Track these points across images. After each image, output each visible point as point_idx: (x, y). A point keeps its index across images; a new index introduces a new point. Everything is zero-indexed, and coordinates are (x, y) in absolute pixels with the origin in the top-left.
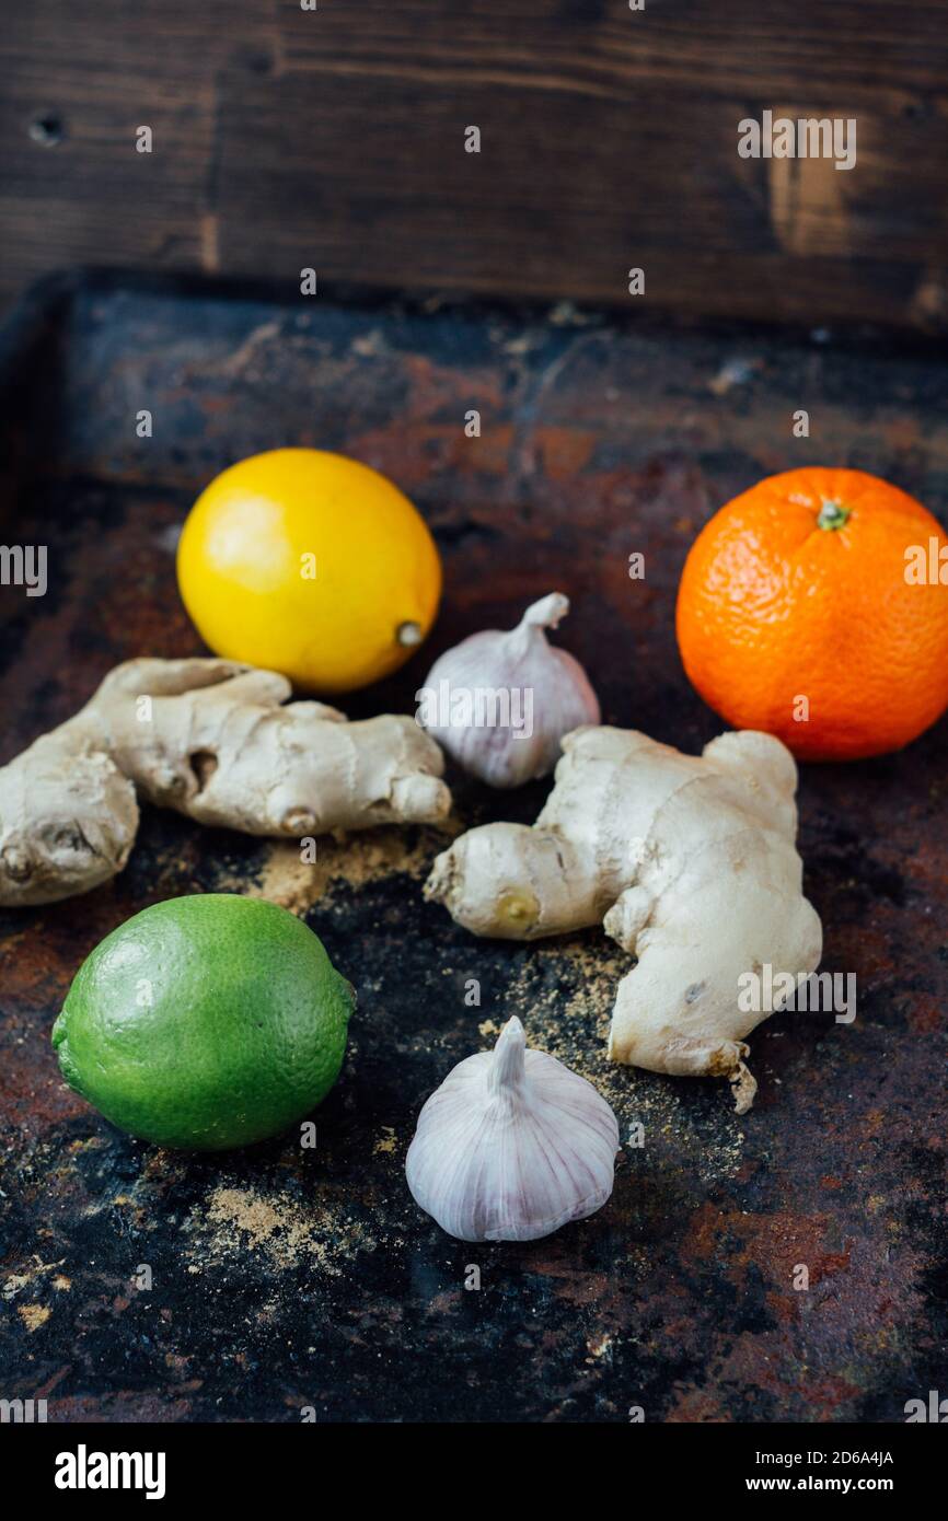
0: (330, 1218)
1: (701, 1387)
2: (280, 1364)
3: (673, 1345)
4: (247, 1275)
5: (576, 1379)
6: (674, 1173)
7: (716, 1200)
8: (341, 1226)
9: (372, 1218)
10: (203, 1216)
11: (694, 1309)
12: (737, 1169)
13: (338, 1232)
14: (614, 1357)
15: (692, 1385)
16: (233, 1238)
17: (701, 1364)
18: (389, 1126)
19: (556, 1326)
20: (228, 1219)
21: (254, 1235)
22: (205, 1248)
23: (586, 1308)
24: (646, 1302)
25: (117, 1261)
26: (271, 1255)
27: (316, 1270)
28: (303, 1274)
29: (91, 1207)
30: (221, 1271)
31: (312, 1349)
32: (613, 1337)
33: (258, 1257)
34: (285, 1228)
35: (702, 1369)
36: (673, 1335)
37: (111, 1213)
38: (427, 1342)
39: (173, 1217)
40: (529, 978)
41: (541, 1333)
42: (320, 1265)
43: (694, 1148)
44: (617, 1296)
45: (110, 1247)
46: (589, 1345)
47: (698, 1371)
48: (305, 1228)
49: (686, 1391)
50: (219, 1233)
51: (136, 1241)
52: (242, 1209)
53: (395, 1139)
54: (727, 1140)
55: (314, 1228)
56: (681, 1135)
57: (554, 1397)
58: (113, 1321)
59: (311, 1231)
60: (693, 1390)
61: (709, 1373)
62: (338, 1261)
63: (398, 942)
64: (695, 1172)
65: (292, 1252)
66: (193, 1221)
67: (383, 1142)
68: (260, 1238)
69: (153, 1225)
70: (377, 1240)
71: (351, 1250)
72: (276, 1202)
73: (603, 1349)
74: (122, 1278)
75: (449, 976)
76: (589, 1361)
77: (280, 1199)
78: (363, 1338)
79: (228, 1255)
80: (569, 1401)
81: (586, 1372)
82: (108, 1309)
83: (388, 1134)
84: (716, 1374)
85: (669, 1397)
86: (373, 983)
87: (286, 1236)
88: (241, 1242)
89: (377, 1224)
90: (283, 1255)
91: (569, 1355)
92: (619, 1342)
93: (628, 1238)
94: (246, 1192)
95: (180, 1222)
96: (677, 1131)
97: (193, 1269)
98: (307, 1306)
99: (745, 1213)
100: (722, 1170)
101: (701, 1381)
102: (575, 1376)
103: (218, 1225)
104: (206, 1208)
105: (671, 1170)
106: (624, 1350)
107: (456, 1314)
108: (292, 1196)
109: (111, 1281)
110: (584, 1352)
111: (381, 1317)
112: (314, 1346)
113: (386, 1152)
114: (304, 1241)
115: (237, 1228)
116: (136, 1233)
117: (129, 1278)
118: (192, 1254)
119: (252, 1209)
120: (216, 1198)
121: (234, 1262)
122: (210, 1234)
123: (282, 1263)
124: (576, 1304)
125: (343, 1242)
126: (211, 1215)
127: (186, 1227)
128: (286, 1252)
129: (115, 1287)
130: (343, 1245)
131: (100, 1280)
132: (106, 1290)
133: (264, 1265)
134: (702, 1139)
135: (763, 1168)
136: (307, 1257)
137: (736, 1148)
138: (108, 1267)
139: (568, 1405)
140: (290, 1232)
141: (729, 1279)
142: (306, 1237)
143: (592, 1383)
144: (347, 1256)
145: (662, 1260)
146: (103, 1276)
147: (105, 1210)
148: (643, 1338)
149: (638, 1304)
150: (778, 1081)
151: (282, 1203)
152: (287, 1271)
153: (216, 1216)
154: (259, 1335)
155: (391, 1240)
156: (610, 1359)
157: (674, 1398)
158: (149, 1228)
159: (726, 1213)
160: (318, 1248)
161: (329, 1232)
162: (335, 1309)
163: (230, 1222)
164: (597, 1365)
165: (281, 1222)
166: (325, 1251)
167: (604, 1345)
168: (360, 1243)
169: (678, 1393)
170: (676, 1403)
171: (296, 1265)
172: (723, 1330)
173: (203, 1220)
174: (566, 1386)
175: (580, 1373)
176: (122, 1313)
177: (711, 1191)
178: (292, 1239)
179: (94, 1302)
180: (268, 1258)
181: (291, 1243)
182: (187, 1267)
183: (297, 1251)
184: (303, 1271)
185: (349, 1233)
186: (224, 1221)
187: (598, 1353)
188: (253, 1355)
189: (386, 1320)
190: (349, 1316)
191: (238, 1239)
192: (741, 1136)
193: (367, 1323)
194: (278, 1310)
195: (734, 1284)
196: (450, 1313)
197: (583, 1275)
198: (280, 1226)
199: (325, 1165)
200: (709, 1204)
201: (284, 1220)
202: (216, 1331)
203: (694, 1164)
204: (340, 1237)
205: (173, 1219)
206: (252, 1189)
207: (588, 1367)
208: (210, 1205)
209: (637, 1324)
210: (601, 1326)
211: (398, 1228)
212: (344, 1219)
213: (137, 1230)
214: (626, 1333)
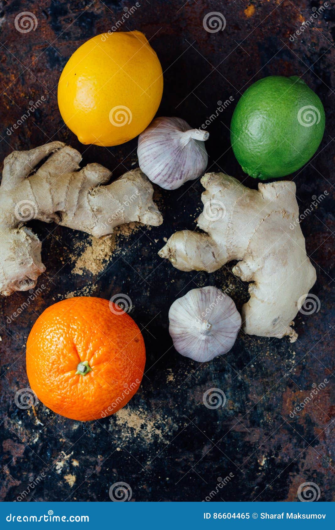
0: (159, 417)
1: (298, 474)
2: (158, 487)
3: (286, 456)
4: (137, 449)
5: (257, 477)
6: (274, 375)
7: (291, 386)
8: (164, 420)
9: (173, 414)
10: (115, 423)
11: (290, 439)
12: (295, 370)
13: (163, 423)
14: (268, 465)
15: (295, 473)
16: (128, 432)
17: (296, 463)
18: (169, 368)
19: (246, 455)
20: (124, 423)
21: (135, 429)
22: (120, 439)
23: (255, 445)
24: (274, 439)
25: (91, 449)
26: (143, 438)
27: (160, 442)
28: (156, 445)
29: (75, 425)
30: (128, 447)
31: (168, 479)
32: (266, 457)
33: (139, 439)
34: (145, 424)
35: (297, 465)
36: (286, 452)
37: (82, 427)
38: (205, 469)
39: (105, 425)
40: (204, 280)
41: (242, 459)
42: (161, 440)
43: (279, 361)
44: (265, 437)
45: (87, 443)
46: (259, 461)
47: (296, 467)
48: (152, 424)
49: (294, 476)
50: (123, 431)
51: (95, 439)
52: (128, 418)
53: (173, 374)
54: (290, 356)
55: (155, 423)
56: (274, 356)
57: (252, 486)
58: (98, 477)
59: (154, 425)
60: (296, 475)
61: (300, 467)
62: (166, 437)
63: (150, 267)
64: (281, 373)
65: (150, 435)
66: (112, 426)
67: (169, 376)
68: (137, 431)
69: (99, 430)
70: (178, 425)
71: (170, 431)
72: (139, 413)
73: (263, 463)
74: (94, 457)
75: (174, 282)
76: (260, 468)
77: (139, 411)
78: (183, 471)
79: (128, 441)
80: (256, 487)
81: (260, 474)
82: (94, 472)
83: (169, 372)
84: (302, 467)
85: (289, 480)
86: (146, 292)
87: (146, 428)
88: (131, 433)
89: (176, 417)
90: (147, 437)
91: (253, 467)
92: (268, 458)
93: (263, 409)
94: (127, 409)
95: (108, 428)
96: (272, 354)
97: (118, 449)
98: (161, 459)
99: (301, 391)
100: (290, 371)
101: (298, 471)
102: (257, 476)
103: (121, 426)
104: (115, 420)
105: (272, 374)
106: (270, 462)
107: (212, 455)
108: (143, 408)
109: (92, 459)
110: (258, 465)
111: (186, 460)
112: (168, 477)
113: (171, 381)
114: (153, 429)
115: (128, 427)
116: (94, 435)
117: (97, 456)
118: (115, 442)
119: (131, 417)
120: (117, 414)
121: (131, 443)
122: (119, 431)
123: (148, 441)
124: (251, 443)
125: (166, 428)
126: (118, 422)
127: (110, 429)
128: (148, 435)
129: (94, 461)
130: (167, 429)
131: (88, 459)
132: (91, 463)
133: (142, 443)
134: (281, 356)
135: (304, 368)
136: (156, 437)
137: (293, 360)
138: (88, 453)
139: (257, 489)
140: (147, 426)
141: (300, 423)
142: (153, 427)
143: (263, 478)
144: (169, 434)
145: (276, 418)
146: (88, 457)
147: (80, 426)
148: (277, 455)
149: (272, 440)
150: (303, 323)
151: (141, 412)
152: (150, 444)
153: (120, 422)
154: (148, 476)
155: (183, 424)
156: (267, 467)
157: (290, 480)
158: (98, 432)
159: (295, 392)
160: (158, 432)
161: (160, 424)
162: (171, 459)
163: (125, 425)
164: (263, 470)
165: (143, 422)
166: (162, 433)
167: (264, 460)
168: (172, 427)
169: (291, 478)
170: (291, 482)
171: (153, 441)
172: (302, 447)
173: (116, 425)
174: (254, 481)
175: (258, 474)
176: (100, 473)
177: (288, 382)
178: (149, 428)
179: (88, 470)
180: (142, 439)
181: (149, 431)
182: (116, 448)
183: (152, 434)
184: (156, 444)
185: (167, 422)
186: (123, 424)
187: (262, 464)
188: (149, 485)
189: (189, 461)
190: (177, 461)
191: (130, 432)
192: (294, 353)
193: (183, 465)
194: (152, 463)
195: (302, 425)
196: (210, 454)
197: (251, 429)
198: (143, 423)
199: (151, 391)
200: (288, 388)
201: (144, 421)
202: (134, 476)
203: (280, 369)
204: (165, 425)
205: (105, 427)
206: (129, 407)
207: (260, 471)
208: (116, 417)
209: (273, 450)
210: (261, 452)
211: (184, 417)
212: (164, 416)
213: (94, 434)
214: (270, 454)
